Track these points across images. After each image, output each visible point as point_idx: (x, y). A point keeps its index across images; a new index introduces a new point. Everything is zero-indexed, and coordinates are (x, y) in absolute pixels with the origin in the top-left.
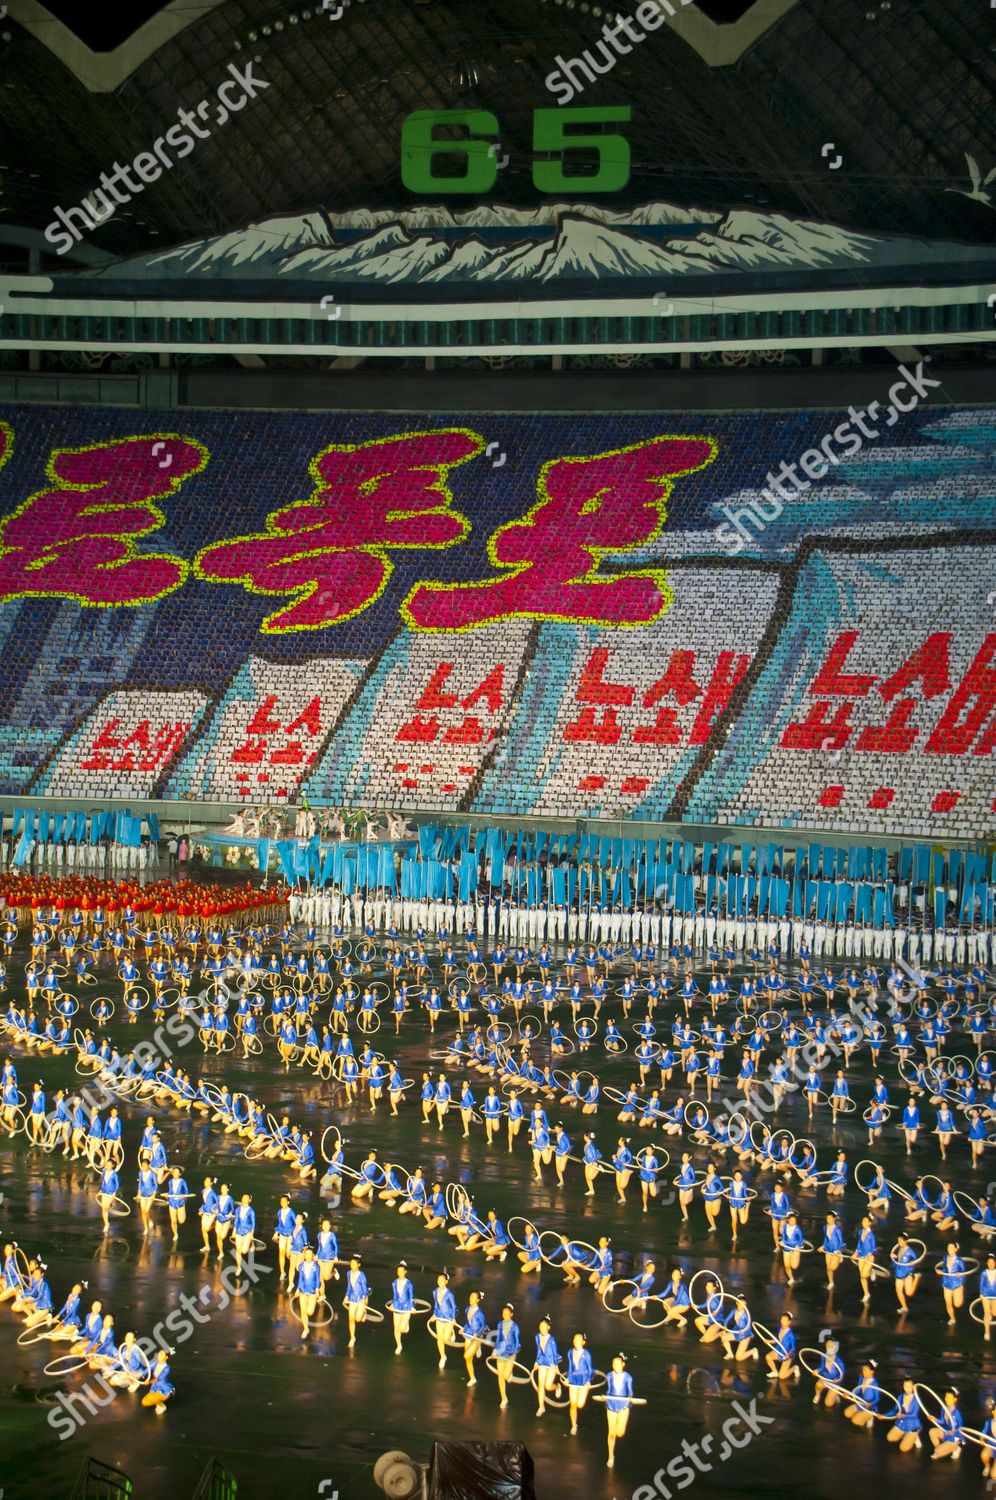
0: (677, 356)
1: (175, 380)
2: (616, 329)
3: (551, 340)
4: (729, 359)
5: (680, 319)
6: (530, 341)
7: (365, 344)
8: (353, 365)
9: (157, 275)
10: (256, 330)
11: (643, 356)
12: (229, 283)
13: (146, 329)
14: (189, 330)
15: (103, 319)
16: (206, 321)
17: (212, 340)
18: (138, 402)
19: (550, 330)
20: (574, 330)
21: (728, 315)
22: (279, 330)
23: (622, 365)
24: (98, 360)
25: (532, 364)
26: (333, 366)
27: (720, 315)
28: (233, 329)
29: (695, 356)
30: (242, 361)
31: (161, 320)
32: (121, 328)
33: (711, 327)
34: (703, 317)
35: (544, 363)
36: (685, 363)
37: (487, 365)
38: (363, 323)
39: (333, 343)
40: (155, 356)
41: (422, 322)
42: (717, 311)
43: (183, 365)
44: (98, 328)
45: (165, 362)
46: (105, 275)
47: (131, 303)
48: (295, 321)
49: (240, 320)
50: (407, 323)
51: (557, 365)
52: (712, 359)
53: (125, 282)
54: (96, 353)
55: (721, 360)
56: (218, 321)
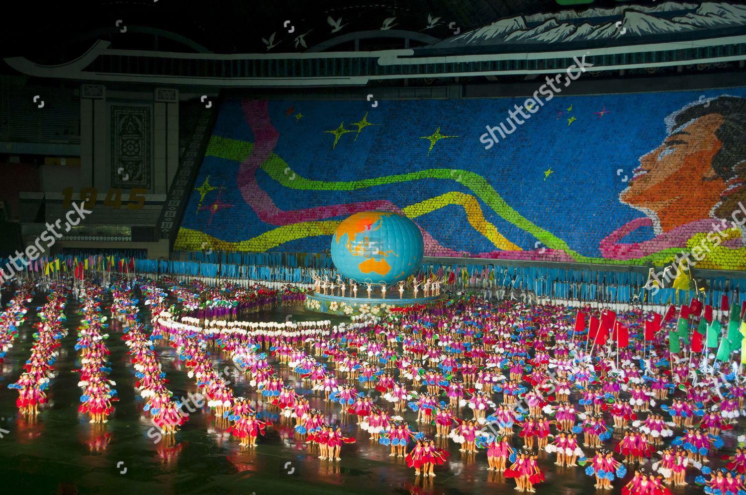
0: (676, 67)
1: (461, 87)
2: (649, 57)
3: (619, 63)
4: (700, 67)
5: (678, 51)
6: (610, 64)
7: (539, 69)
8: (534, 78)
9: (455, 46)
10: (494, 65)
11: (661, 68)
12: (483, 47)
13: (450, 67)
14: (467, 67)
15: (433, 64)
16: (474, 63)
17: (476, 70)
18: (446, 96)
19: (619, 59)
20: (630, 58)
21: (700, 48)
22: (504, 65)
23: (651, 72)
24: (430, 81)
25: (611, 74)
26: (525, 79)
27: (696, 49)
28: (485, 66)
29: (684, 67)
30: (489, 79)
31: (456, 64)
32: (440, 68)
33: (692, 53)
34: (688, 50)
35: (616, 73)
36: (679, 70)
37: (591, 75)
38: (538, 60)
39: (526, 69)
40: (453, 78)
41: (563, 59)
42: (694, 47)
43: (464, 81)
44: (431, 68)
45: (457, 80)
46: (434, 47)
47: (444, 58)
48: (510, 61)
49: (488, 62)
50: (557, 59)
51: (622, 74)
52: (692, 68)
53: (442, 49)
54: (430, 78)
55: (696, 68)
56: (478, 62)
